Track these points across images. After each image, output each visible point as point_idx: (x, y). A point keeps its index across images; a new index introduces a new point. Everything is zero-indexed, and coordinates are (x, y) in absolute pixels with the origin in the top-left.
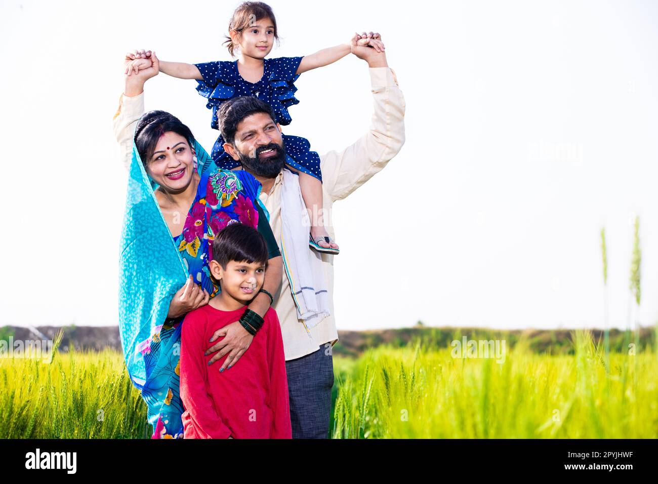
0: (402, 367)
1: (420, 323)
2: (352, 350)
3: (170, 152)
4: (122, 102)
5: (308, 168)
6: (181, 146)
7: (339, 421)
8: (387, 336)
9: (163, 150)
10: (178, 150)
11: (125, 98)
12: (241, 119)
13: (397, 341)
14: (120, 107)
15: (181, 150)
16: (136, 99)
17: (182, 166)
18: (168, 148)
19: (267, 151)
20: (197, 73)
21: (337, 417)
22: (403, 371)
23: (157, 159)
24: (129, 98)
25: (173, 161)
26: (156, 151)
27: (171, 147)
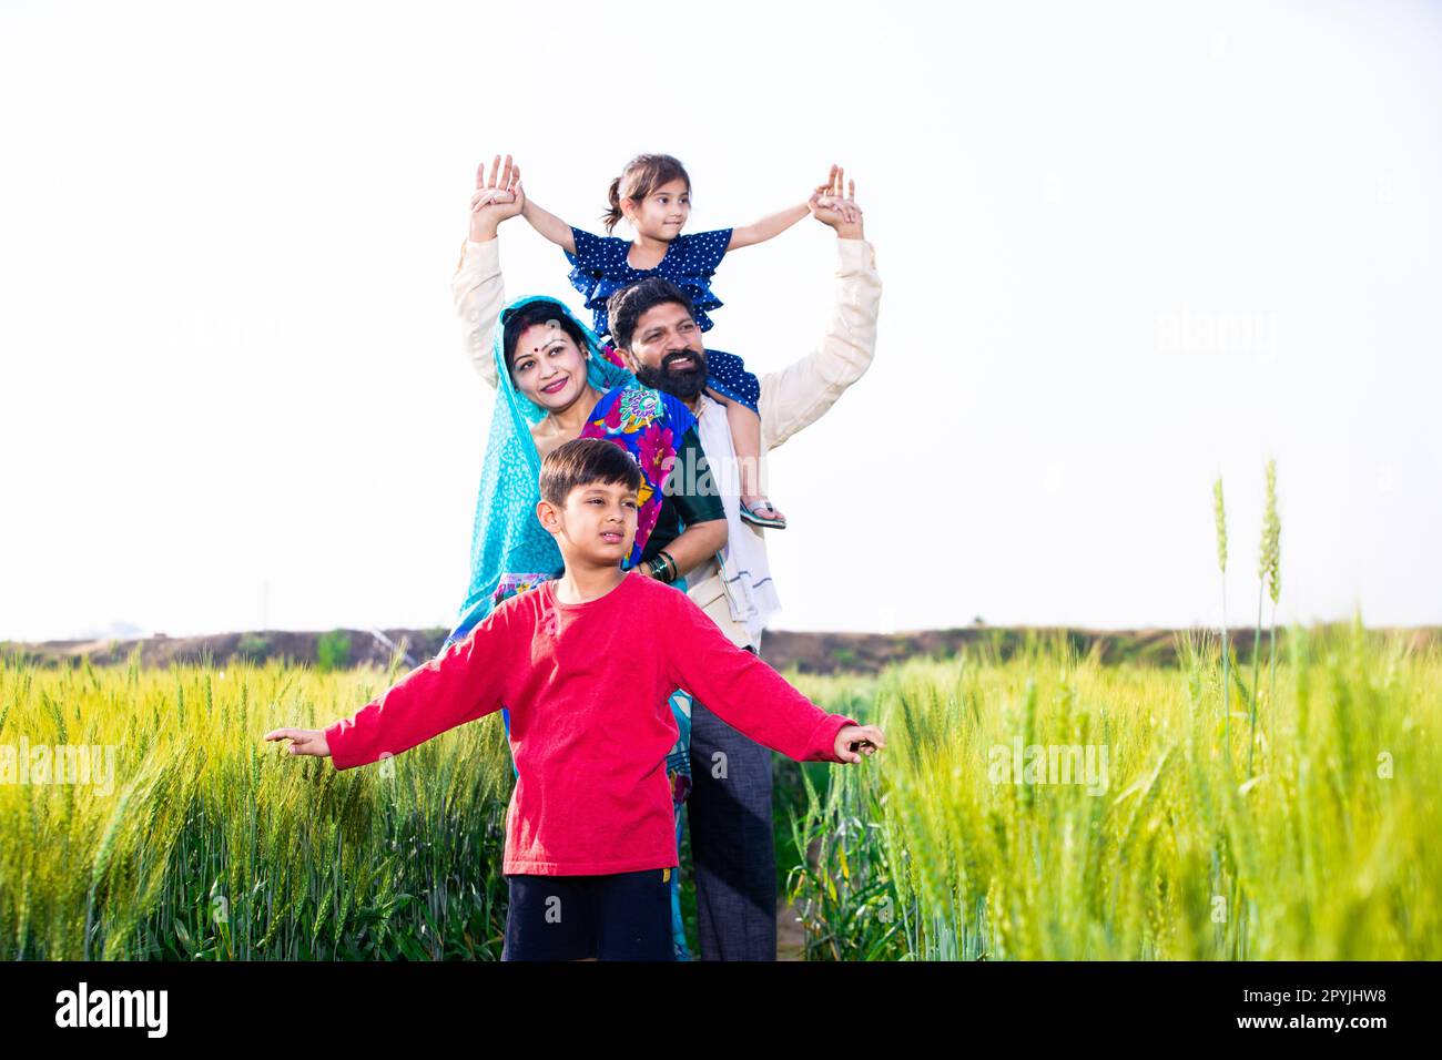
0: (935, 695)
1: (978, 620)
2: (872, 664)
3: (541, 356)
4: (465, 252)
5: (744, 396)
6: (558, 344)
7: (837, 778)
8: (927, 641)
9: (529, 353)
10: (554, 350)
11: (471, 245)
12: (644, 309)
13: (943, 649)
14: (462, 259)
15: (559, 350)
16: (488, 244)
17: (562, 375)
18: (536, 350)
19: (680, 360)
20: (570, 239)
21: (834, 773)
22: (935, 700)
23: (522, 368)
24: (476, 245)
25: (546, 368)
26: (517, 356)
27: (540, 348)
